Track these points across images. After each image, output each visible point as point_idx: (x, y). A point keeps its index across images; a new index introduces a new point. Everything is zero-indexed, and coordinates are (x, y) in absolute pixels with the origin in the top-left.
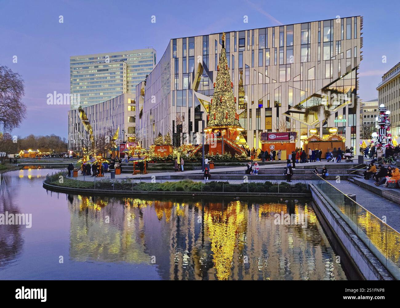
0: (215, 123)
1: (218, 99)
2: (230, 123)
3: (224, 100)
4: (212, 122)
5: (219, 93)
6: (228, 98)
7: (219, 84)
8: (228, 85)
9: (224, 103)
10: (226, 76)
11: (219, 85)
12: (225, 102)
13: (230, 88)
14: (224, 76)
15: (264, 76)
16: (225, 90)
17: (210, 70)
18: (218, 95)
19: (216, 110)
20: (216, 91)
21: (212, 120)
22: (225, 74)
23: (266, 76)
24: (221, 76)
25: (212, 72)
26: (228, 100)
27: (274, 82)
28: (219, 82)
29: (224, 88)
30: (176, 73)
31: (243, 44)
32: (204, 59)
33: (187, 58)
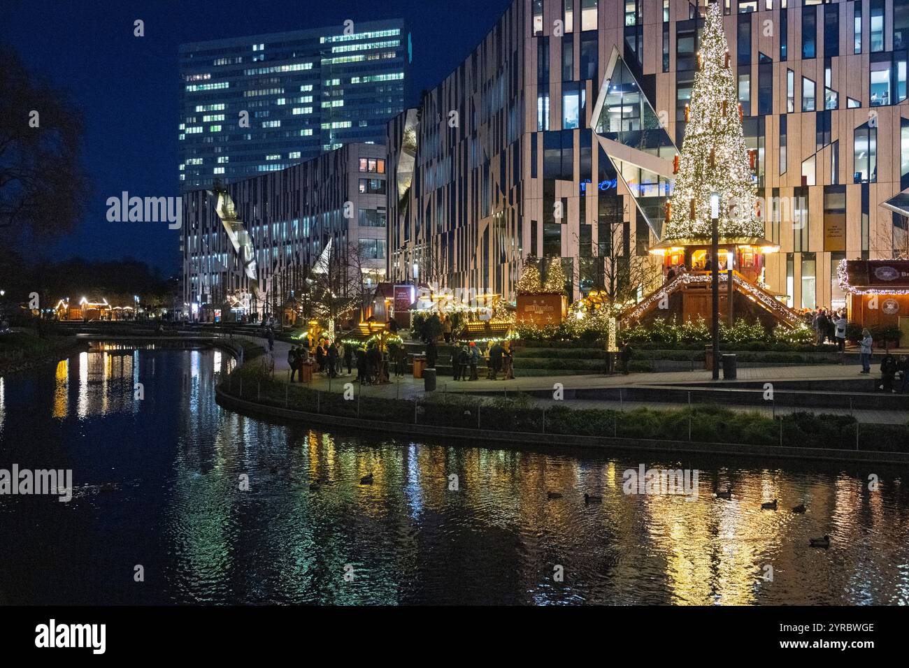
0: (695, 230)
1: (702, 155)
2: (741, 230)
3: (722, 161)
4: (682, 226)
5: (703, 138)
6: (733, 154)
7: (704, 110)
8: (731, 113)
9: (722, 169)
10: (725, 86)
11: (703, 114)
12: (725, 168)
13: (736, 123)
14: (720, 88)
15: (820, 89)
16: (724, 129)
17: (646, 71)
18: (700, 144)
19: (697, 189)
20: (693, 133)
21: (682, 220)
22: (723, 81)
23: (825, 87)
24: (709, 87)
25: (652, 77)
26: (733, 159)
27: (852, 104)
28: (704, 105)
29: (720, 122)
30: (541, 82)
32: (628, 38)
33: (576, 37)
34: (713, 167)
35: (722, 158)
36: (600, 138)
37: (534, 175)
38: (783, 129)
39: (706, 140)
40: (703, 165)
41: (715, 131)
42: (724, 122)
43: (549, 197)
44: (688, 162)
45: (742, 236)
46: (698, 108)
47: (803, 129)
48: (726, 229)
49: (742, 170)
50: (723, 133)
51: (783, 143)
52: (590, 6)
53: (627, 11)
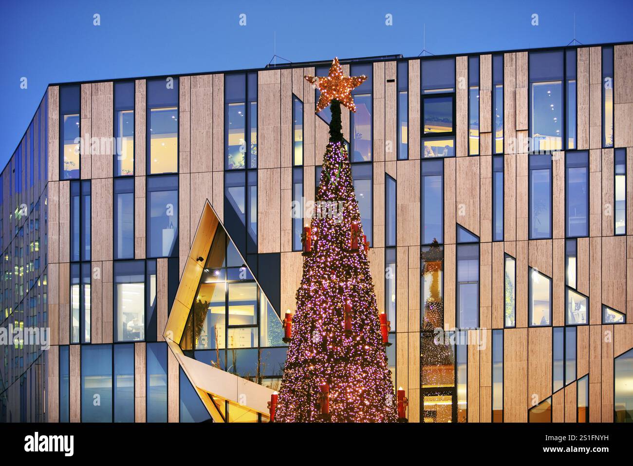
5: (312, 367)
6: (361, 396)
7: (314, 321)
8: (361, 327)
10: (351, 282)
11: (313, 327)
13: (370, 344)
14: (342, 284)
16: (347, 353)
17: (264, 248)
18: (305, 378)
20: (297, 358)
22: (348, 273)
24: (324, 282)
26: (362, 404)
28: (315, 313)
29: (341, 340)
30: (77, 259)
31: (444, 122)
32: (232, 190)
33: (140, 183)
35: (342, 401)
39: (316, 370)
40: (309, 412)
41: (331, 356)
44: (287, 407)
46: (306, 317)
50: (345, 359)
52: (164, 132)
53: (231, 142)
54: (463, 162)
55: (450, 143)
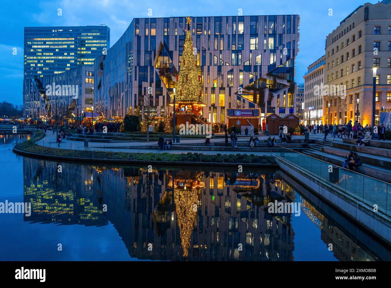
1: (184, 76)
2: (195, 99)
5: (185, 71)
6: (193, 76)
12: (191, 80)
15: (219, 59)
17: (170, 50)
18: (184, 73)
19: (183, 86)
21: (178, 96)
23: (220, 59)
25: (172, 52)
26: (193, 78)
27: (227, 64)
30: (138, 50)
31: (200, 29)
32: (165, 39)
33: (149, 37)
34: (187, 80)
35: (190, 77)
36: (156, 69)
37: (136, 80)
38: (209, 71)
40: (184, 79)
41: (188, 69)
42: (191, 67)
43: (140, 86)
44: (180, 78)
45: (196, 101)
47: (214, 70)
48: (190, 99)
49: (196, 81)
50: (191, 70)
51: (208, 74)
52: (153, 28)
53: (165, 31)
54: (203, 36)
55: (201, 33)
